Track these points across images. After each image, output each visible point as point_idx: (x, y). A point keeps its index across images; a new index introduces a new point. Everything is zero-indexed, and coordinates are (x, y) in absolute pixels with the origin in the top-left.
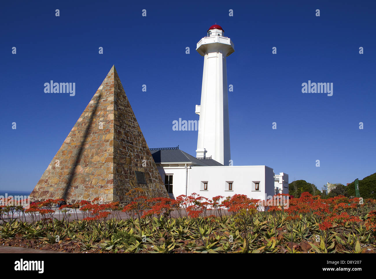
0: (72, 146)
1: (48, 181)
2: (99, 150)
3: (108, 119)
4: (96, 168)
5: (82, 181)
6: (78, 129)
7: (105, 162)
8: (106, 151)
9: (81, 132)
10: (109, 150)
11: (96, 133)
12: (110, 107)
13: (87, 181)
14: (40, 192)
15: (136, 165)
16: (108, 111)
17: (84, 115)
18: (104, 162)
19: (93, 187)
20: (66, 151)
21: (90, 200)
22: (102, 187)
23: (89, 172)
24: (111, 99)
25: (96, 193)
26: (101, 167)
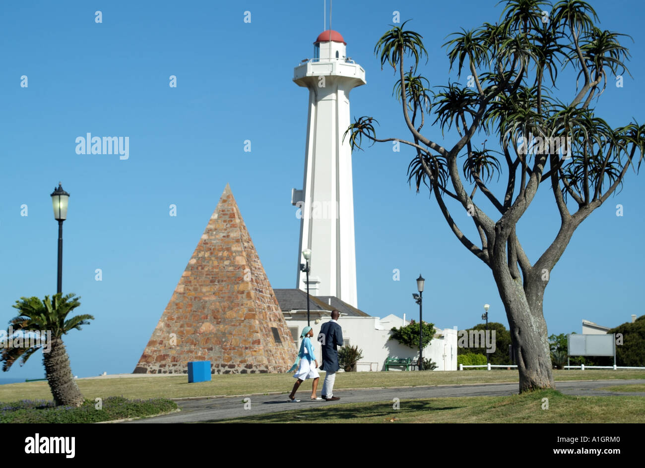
0: (189, 297)
1: (164, 342)
2: (233, 304)
3: (236, 263)
4: (234, 325)
5: (216, 341)
6: (192, 274)
7: (245, 319)
8: (242, 305)
9: (198, 278)
10: (247, 304)
11: (222, 281)
12: (236, 247)
13: (224, 342)
14: (155, 356)
15: (270, 319)
16: (235, 252)
17: (198, 255)
18: (243, 319)
19: (234, 349)
20: (181, 303)
21: (234, 364)
22: (246, 348)
23: (225, 330)
24: (235, 235)
25: (241, 355)
26: (240, 325)
